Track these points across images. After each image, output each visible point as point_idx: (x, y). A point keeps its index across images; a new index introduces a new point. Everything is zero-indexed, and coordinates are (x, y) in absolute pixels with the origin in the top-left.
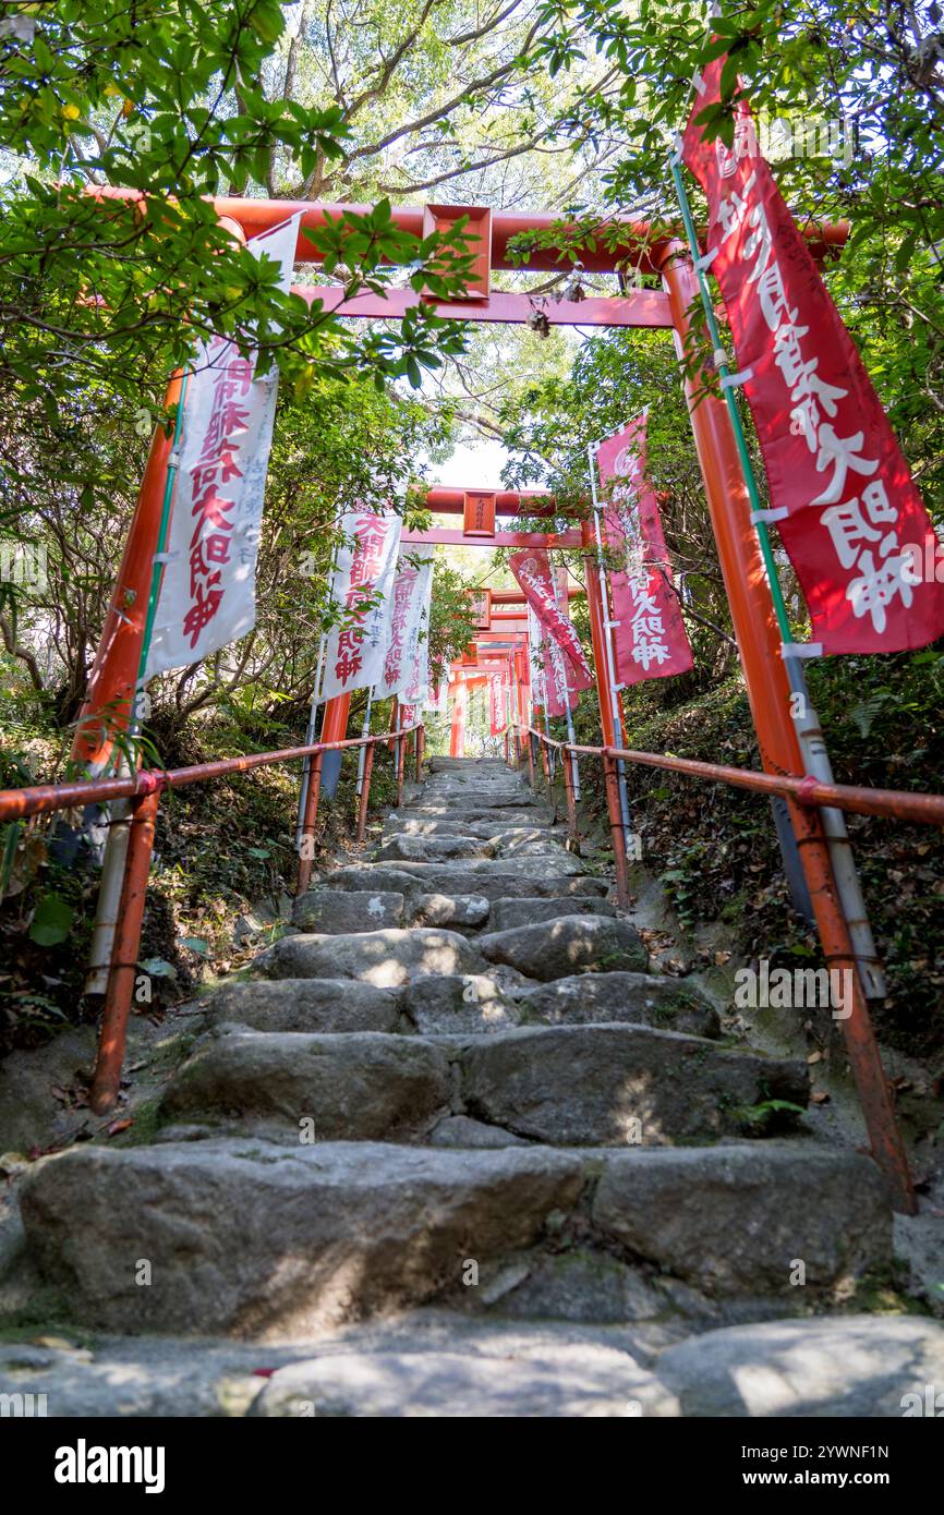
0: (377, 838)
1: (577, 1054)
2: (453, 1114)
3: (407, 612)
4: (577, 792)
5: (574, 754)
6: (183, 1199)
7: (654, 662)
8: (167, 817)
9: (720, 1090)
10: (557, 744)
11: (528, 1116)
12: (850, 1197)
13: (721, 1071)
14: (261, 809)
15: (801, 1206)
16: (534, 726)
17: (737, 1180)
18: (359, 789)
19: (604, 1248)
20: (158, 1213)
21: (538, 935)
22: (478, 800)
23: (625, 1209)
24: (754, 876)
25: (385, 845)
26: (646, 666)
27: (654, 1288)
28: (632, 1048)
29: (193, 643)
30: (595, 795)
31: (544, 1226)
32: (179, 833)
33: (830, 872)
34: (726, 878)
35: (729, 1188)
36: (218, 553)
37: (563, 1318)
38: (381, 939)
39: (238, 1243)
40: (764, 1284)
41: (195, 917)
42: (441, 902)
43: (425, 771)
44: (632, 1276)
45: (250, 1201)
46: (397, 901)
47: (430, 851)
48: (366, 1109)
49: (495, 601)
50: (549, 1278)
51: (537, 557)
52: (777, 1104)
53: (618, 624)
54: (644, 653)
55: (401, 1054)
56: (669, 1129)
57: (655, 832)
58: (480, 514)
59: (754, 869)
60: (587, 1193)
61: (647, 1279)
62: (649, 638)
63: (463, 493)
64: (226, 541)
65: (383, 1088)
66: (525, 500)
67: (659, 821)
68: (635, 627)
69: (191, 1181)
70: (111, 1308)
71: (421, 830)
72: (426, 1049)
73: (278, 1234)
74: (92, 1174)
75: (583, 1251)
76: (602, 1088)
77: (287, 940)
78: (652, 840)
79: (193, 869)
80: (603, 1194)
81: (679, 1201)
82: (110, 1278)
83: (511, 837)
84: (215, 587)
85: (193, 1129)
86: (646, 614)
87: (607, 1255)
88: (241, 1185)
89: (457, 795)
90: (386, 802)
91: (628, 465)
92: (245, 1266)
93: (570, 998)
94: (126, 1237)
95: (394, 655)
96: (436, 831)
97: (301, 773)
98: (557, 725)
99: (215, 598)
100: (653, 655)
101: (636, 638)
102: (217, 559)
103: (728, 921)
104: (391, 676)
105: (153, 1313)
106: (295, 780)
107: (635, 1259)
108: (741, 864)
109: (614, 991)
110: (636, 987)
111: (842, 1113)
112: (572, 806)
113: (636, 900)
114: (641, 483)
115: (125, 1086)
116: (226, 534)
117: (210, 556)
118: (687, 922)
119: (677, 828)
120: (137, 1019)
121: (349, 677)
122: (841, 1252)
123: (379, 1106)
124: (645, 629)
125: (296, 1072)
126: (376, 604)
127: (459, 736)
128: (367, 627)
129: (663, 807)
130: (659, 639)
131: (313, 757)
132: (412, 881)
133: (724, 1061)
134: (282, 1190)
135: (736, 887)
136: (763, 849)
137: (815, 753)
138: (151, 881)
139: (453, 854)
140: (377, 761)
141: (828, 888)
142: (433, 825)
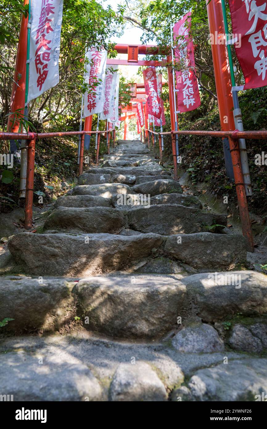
0: (102, 162)
1: (161, 212)
2: (126, 228)
3: (110, 90)
4: (163, 148)
5: (162, 136)
6: (52, 243)
7: (190, 105)
8: (38, 153)
9: (202, 222)
10: (157, 133)
11: (147, 229)
12: (236, 245)
13: (202, 217)
14: (66, 152)
15: (222, 247)
16: (150, 129)
17: (205, 240)
18: (96, 148)
19: (167, 257)
20: (46, 247)
21: (150, 185)
22: (132, 152)
23: (173, 247)
24: (216, 168)
25: (104, 163)
26: (188, 107)
27: (181, 266)
28: (177, 211)
29: (40, 89)
30: (168, 150)
31: (151, 252)
32: (43, 158)
33: (240, 159)
34: (207, 169)
35: (202, 242)
36: (46, 58)
37: (156, 273)
38: (104, 186)
39: (68, 254)
40: (210, 266)
41: (49, 181)
42: (121, 177)
43: (116, 144)
44: (175, 263)
45: (71, 244)
46: (108, 176)
47: (118, 165)
48: (102, 226)
49: (138, 87)
50: (152, 264)
51: (152, 70)
52: (217, 225)
53: (178, 90)
54: (187, 102)
55: (111, 212)
56: (186, 232)
57: (186, 159)
58: (133, 54)
59: (216, 166)
60: (163, 244)
61: (179, 265)
62: (189, 96)
63: (127, 46)
64: (49, 54)
65: (106, 221)
66: (148, 48)
67: (188, 155)
68: (184, 92)
69: (54, 239)
70: (36, 270)
71: (115, 159)
72: (118, 211)
73: (79, 252)
74: (27, 237)
75: (162, 257)
76: (168, 221)
77: (77, 187)
78: (185, 161)
79: (47, 168)
80: (167, 244)
81: (189, 245)
82: (34, 263)
83: (143, 161)
84: (45, 69)
85: (53, 231)
86: (189, 87)
87: (168, 258)
88: (68, 240)
89: (126, 150)
90: (104, 152)
91: (183, 31)
92: (70, 259)
93: (159, 200)
94: (38, 253)
95: (106, 105)
96: (119, 159)
97: (78, 141)
98: (157, 129)
99: (46, 73)
100: (190, 103)
101: (184, 96)
102: (46, 60)
103: (206, 182)
104: (106, 112)
105: (47, 271)
106: (76, 144)
107: (176, 260)
108: (212, 165)
109: (172, 198)
110: (179, 197)
111: (236, 230)
112: (161, 152)
113: (179, 178)
114: (188, 38)
115: (34, 223)
116: (49, 51)
117: (43, 59)
118: (195, 183)
119: (193, 157)
120: (35, 207)
121: (92, 110)
122: (232, 258)
123: (105, 225)
124: (188, 93)
125: (81, 216)
126: (99, 84)
127: (127, 134)
128: (97, 92)
129: (189, 151)
130: (192, 96)
131: (81, 135)
132: (113, 172)
133: (203, 214)
134: (79, 241)
135: (210, 172)
136: (219, 161)
137: (239, 122)
138: (35, 171)
139: (125, 165)
140: (101, 140)
141: (238, 164)
142: (119, 158)
